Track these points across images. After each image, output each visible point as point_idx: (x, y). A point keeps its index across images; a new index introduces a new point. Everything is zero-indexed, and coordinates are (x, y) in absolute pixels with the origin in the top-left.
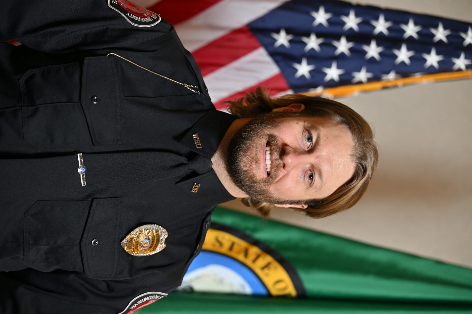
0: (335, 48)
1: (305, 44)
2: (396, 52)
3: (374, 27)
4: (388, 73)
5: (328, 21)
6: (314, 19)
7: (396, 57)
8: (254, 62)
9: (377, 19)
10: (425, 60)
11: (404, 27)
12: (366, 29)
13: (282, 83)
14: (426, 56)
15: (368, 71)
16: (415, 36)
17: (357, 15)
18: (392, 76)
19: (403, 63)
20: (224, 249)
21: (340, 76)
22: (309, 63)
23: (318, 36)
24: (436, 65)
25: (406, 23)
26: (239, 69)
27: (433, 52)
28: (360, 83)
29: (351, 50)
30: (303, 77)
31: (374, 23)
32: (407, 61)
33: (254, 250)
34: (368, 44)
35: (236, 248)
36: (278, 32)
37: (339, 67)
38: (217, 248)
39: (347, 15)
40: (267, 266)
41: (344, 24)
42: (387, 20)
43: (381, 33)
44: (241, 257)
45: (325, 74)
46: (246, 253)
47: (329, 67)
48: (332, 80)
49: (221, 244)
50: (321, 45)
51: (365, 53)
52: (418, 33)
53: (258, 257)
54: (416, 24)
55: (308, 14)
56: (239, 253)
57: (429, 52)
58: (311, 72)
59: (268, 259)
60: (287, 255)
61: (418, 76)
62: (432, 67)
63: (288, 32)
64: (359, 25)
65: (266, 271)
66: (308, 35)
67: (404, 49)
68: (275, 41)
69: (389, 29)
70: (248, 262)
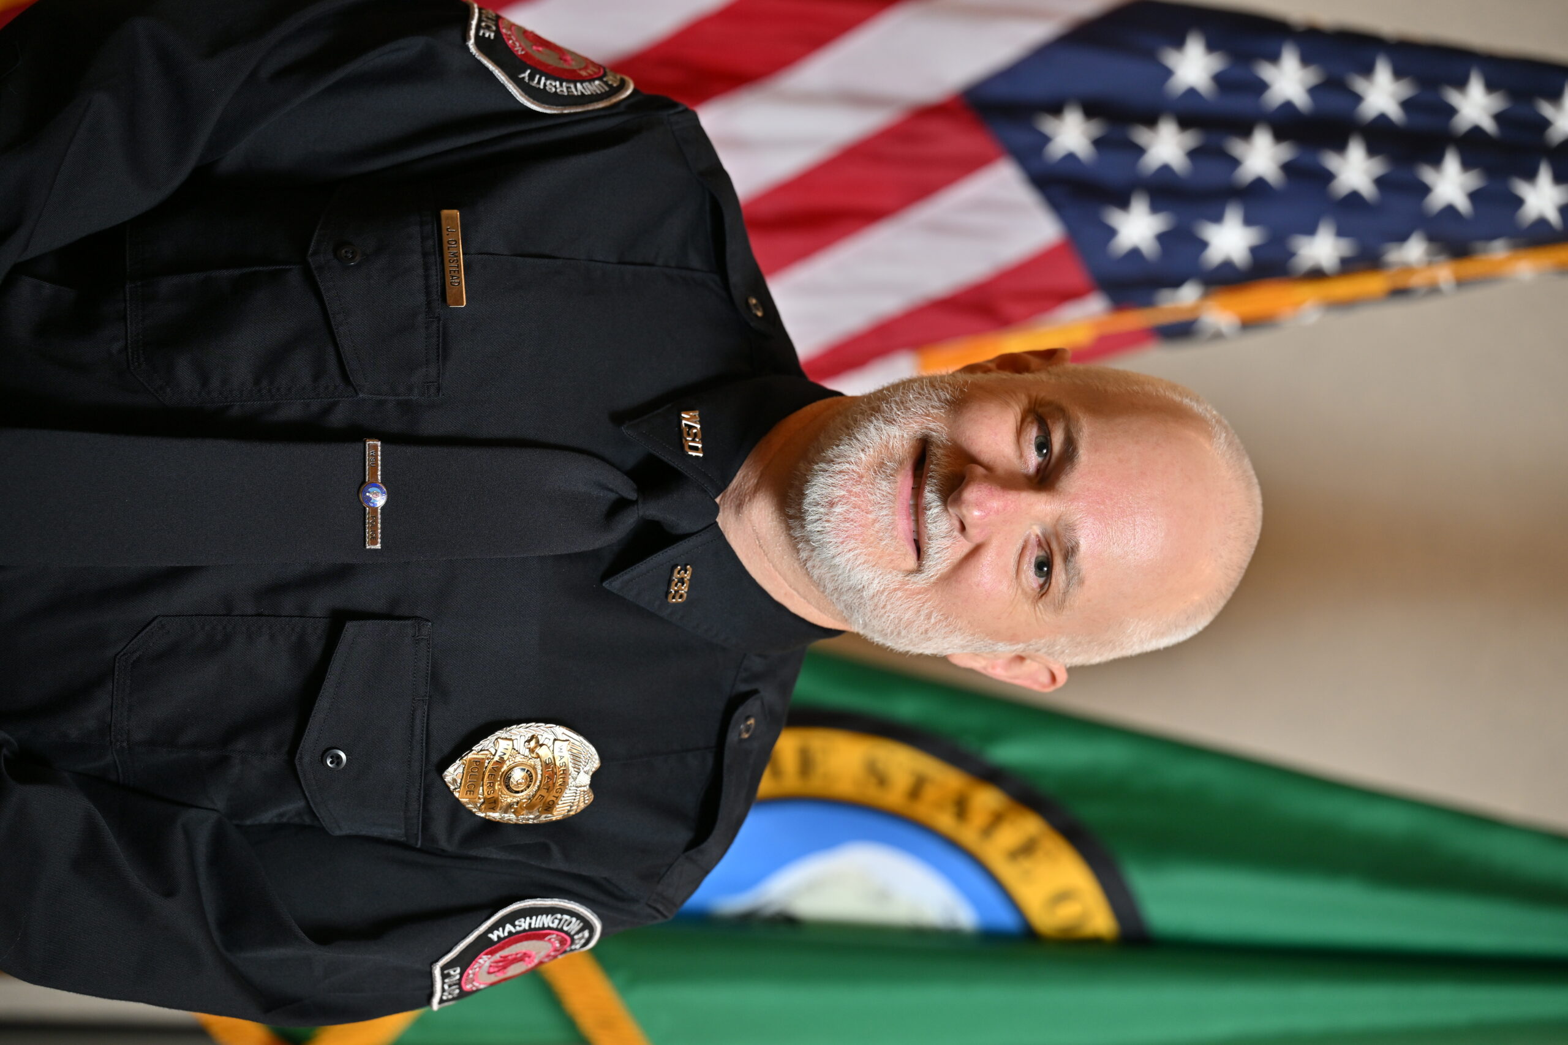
0: (1235, 163)
1: (1140, 151)
2: (1428, 175)
3: (1358, 99)
4: (1402, 238)
5: (1218, 79)
6: (1168, 73)
7: (1425, 190)
8: (983, 205)
9: (1367, 71)
10: (1519, 202)
11: (1454, 97)
12: (1334, 103)
13: (1073, 275)
14: (1523, 189)
15: (1340, 233)
16: (1488, 125)
17: (1306, 60)
18: (1414, 250)
19: (1450, 210)
20: (894, 797)
21: (1254, 250)
22: (1155, 208)
23: (1185, 122)
24: (1553, 216)
25: (1461, 84)
26: (939, 229)
27: (1545, 177)
28: (1316, 275)
29: (1288, 168)
30: (1135, 253)
31: (1359, 84)
32: (1462, 204)
33: (987, 799)
34: (1340, 147)
35: (930, 793)
36: (1056, 109)
37: (1248, 221)
38: (872, 794)
39: (1274, 58)
40: (1026, 849)
41: (1262, 87)
42: (1398, 73)
43: (1382, 118)
44: (945, 821)
45: (1204, 245)
46: (961, 808)
47: (1217, 218)
48: (1227, 265)
49: (881, 780)
50: (1193, 154)
51: (1328, 177)
52: (1499, 118)
53: (997, 819)
54: (1491, 86)
55: (1151, 56)
56: (939, 806)
57: (1530, 176)
58: (1161, 238)
59: (1030, 825)
60: (1090, 813)
61: (1498, 251)
62: (1542, 222)
63: (1091, 110)
64: (1313, 91)
65: (1026, 864)
66: (1151, 120)
67: (1452, 165)
68: (1046, 139)
69: (1406, 105)
70: (968, 835)
